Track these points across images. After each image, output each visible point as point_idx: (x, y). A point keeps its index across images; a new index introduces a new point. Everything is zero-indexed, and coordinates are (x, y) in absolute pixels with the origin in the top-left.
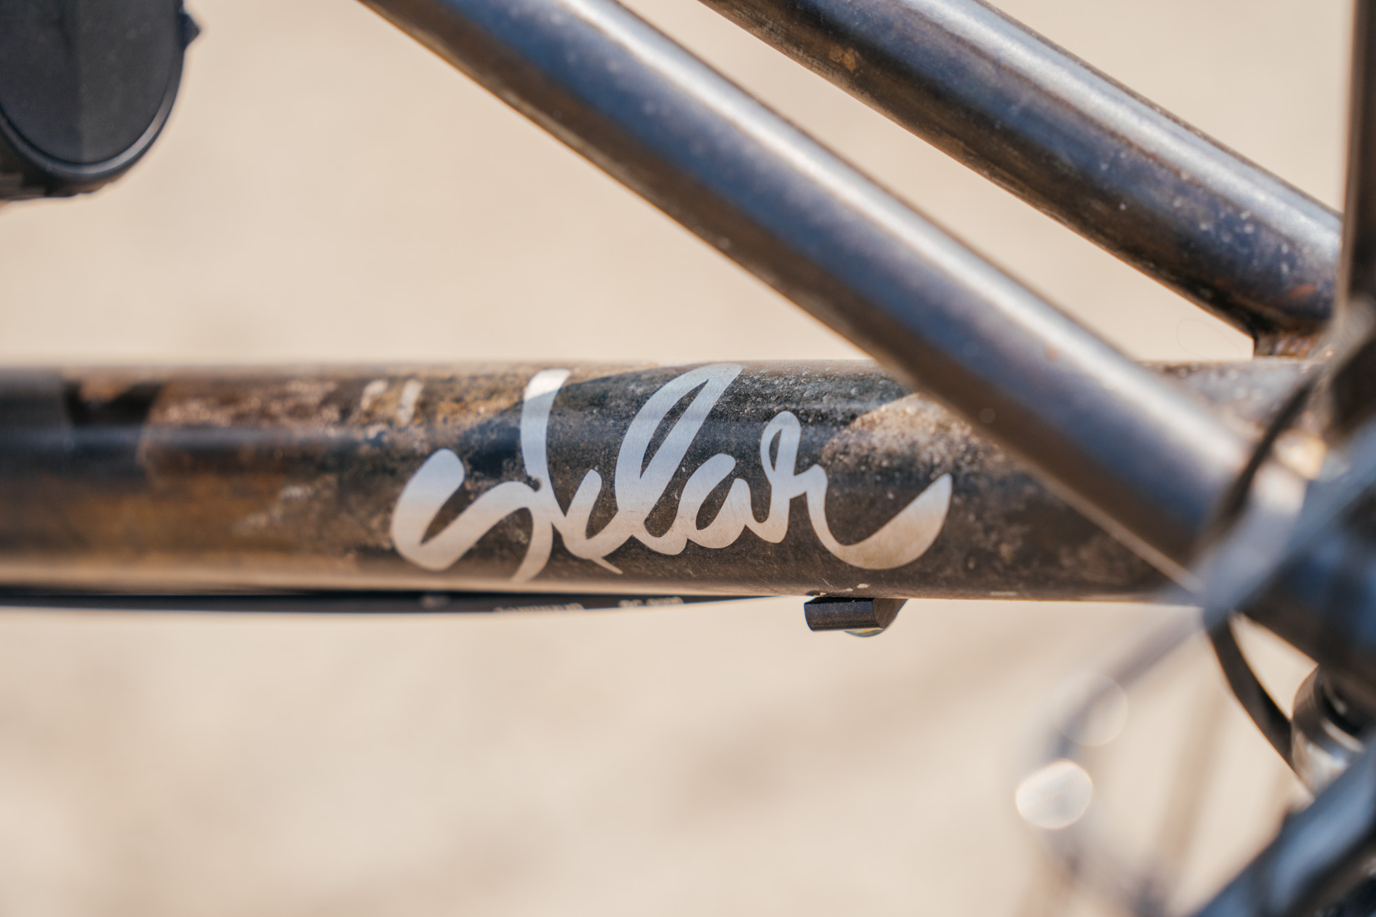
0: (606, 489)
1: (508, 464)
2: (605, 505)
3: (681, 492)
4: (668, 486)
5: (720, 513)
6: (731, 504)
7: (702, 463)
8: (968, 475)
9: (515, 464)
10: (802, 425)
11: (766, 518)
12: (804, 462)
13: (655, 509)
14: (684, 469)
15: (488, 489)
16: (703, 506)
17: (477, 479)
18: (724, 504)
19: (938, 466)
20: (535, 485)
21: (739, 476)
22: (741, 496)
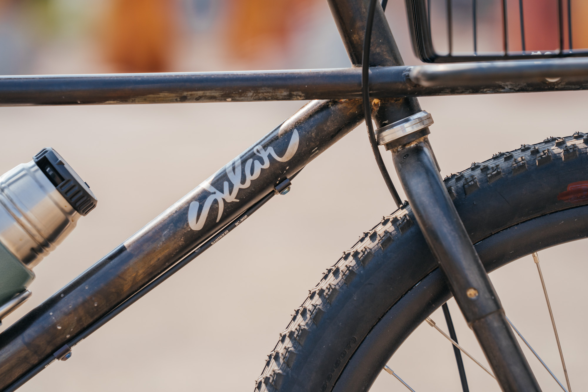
3: (245, 172)
4: (241, 173)
5: (255, 170)
6: (256, 166)
8: (299, 126)
9: (208, 193)
11: (264, 164)
12: (266, 149)
17: (202, 201)
19: (292, 129)
20: (215, 193)
21: (255, 160)
22: (257, 163)
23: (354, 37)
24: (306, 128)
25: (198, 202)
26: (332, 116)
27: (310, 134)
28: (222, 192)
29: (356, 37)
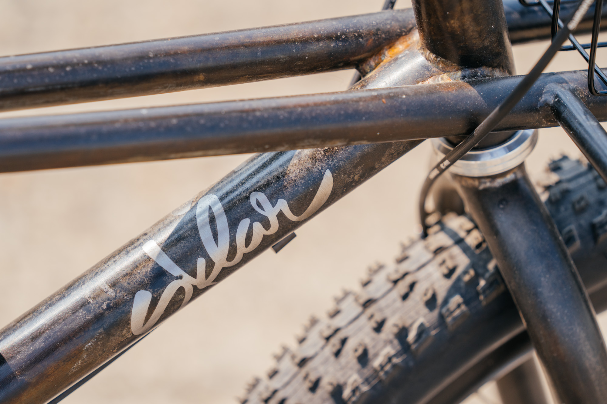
0: (208, 260)
1: (165, 279)
2: (210, 265)
3: (236, 241)
4: (230, 243)
5: (253, 238)
6: (256, 232)
7: (237, 228)
8: (334, 164)
9: (168, 277)
10: (263, 192)
11: (270, 227)
12: (274, 202)
13: (229, 253)
14: (232, 234)
15: (163, 291)
16: (246, 240)
17: (157, 291)
18: (253, 234)
19: (322, 169)
20: (180, 277)
21: (254, 222)
22: (258, 227)
23: (449, 23)
24: (347, 169)
25: (150, 292)
26: (393, 147)
27: (352, 177)
28: (193, 274)
29: (454, 23)
